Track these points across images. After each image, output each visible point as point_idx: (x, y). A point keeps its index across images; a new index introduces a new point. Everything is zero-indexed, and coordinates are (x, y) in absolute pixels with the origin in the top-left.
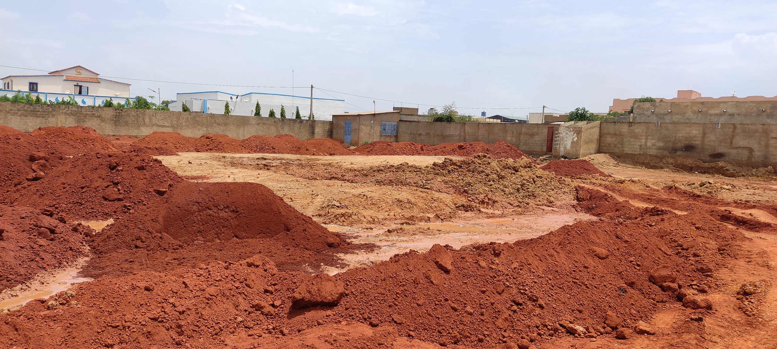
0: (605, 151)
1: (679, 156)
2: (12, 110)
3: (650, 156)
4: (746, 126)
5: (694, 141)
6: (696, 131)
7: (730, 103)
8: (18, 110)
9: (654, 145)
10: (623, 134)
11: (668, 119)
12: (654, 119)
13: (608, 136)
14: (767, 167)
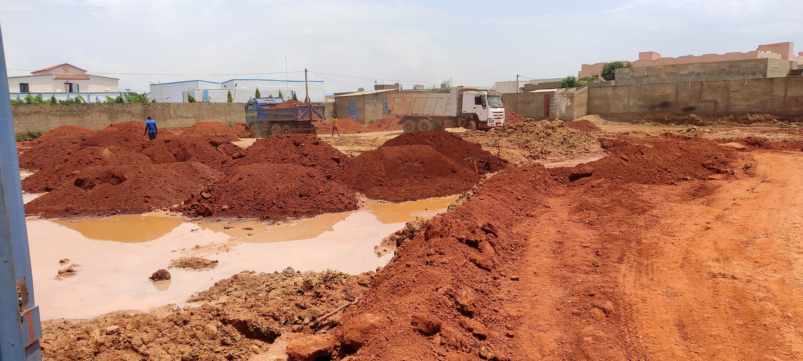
0: (594, 112)
1: (657, 112)
2: (51, 111)
3: (633, 113)
4: (711, 83)
5: (669, 98)
6: (670, 89)
7: (696, 65)
8: (57, 111)
9: (635, 104)
10: (608, 97)
11: (645, 81)
12: (633, 82)
13: (596, 99)
14: (729, 116)
